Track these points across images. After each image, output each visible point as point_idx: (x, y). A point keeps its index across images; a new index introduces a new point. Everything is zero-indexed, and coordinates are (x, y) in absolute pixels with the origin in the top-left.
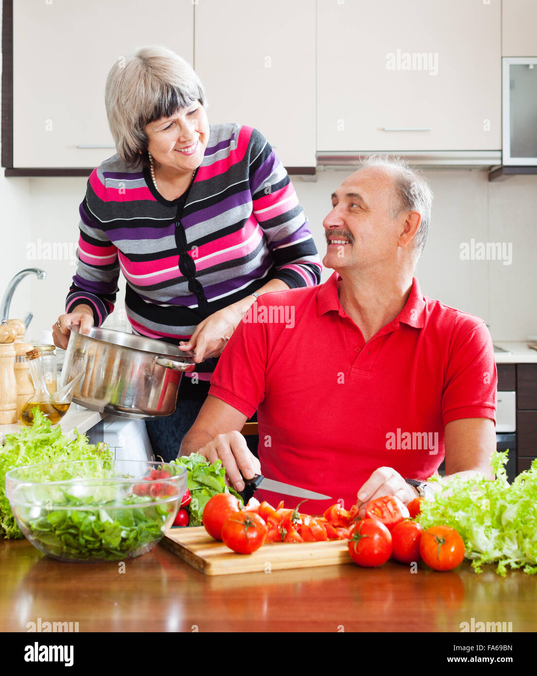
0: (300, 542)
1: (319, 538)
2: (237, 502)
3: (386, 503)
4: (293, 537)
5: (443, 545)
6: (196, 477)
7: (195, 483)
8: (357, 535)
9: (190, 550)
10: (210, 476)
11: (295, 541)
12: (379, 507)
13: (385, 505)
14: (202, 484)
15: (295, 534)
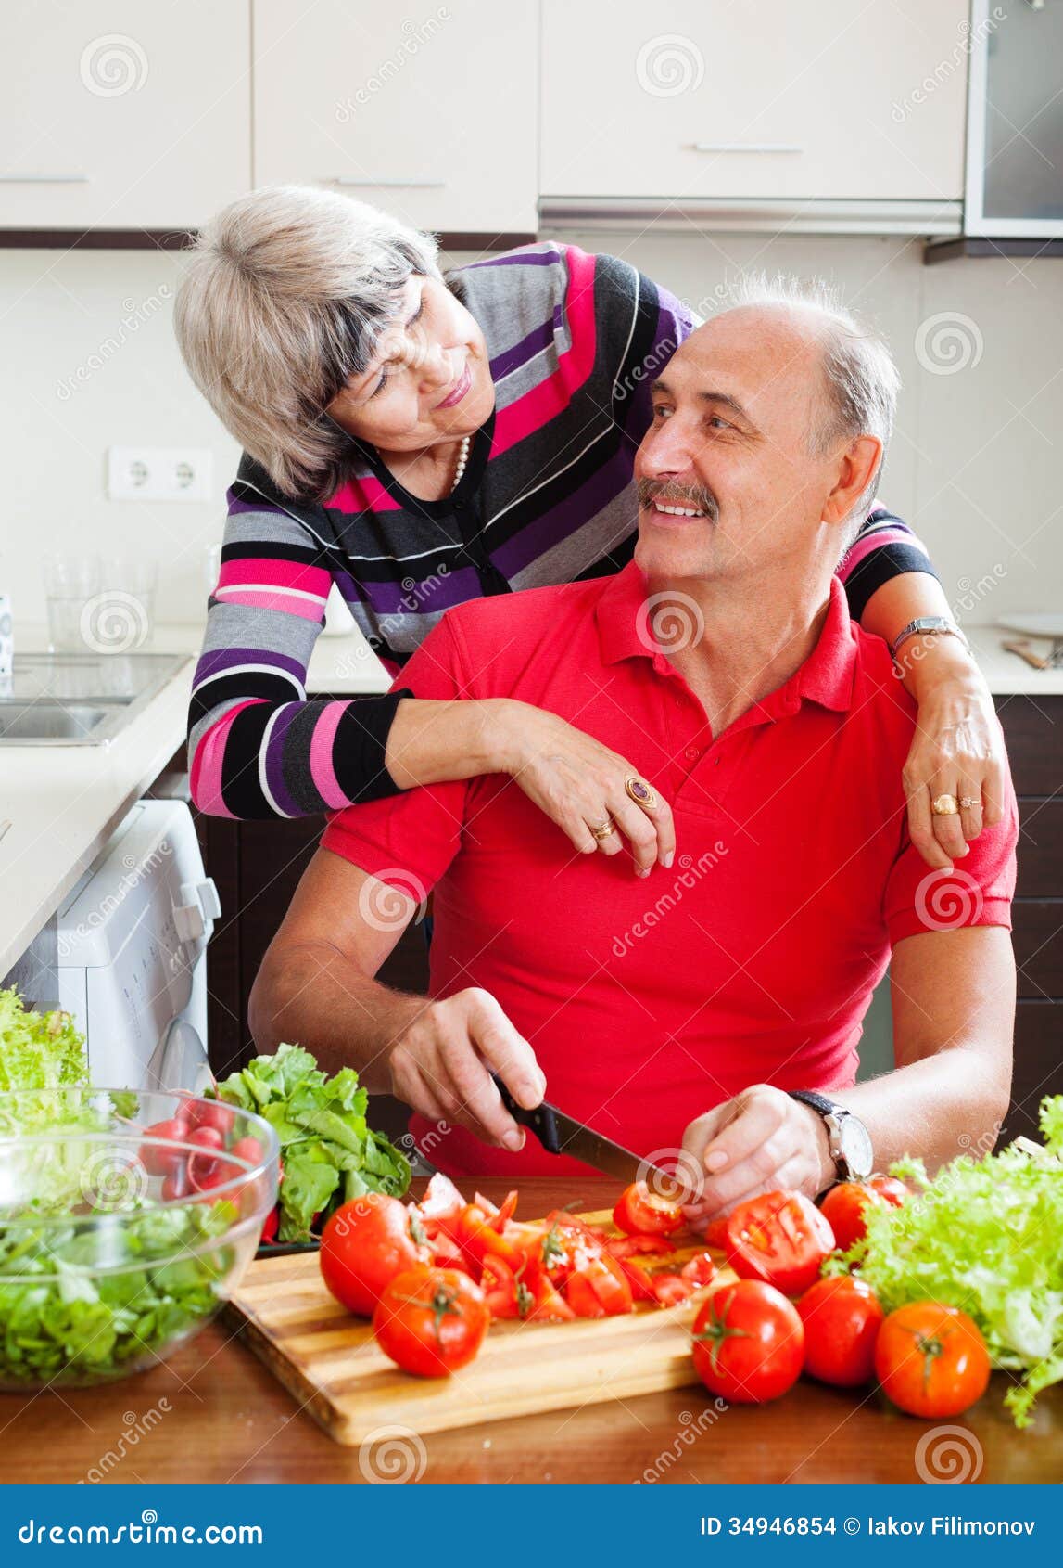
0: (565, 1320)
1: (614, 1308)
2: (407, 1219)
3: (776, 1211)
4: (547, 1307)
5: (937, 1361)
6: (295, 1115)
7: (290, 1127)
8: (718, 1326)
9: (293, 1359)
10: (330, 1112)
11: (553, 1317)
12: (759, 1224)
13: (773, 1217)
14: (307, 1131)
15: (555, 1299)
